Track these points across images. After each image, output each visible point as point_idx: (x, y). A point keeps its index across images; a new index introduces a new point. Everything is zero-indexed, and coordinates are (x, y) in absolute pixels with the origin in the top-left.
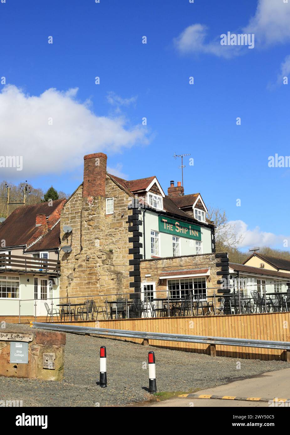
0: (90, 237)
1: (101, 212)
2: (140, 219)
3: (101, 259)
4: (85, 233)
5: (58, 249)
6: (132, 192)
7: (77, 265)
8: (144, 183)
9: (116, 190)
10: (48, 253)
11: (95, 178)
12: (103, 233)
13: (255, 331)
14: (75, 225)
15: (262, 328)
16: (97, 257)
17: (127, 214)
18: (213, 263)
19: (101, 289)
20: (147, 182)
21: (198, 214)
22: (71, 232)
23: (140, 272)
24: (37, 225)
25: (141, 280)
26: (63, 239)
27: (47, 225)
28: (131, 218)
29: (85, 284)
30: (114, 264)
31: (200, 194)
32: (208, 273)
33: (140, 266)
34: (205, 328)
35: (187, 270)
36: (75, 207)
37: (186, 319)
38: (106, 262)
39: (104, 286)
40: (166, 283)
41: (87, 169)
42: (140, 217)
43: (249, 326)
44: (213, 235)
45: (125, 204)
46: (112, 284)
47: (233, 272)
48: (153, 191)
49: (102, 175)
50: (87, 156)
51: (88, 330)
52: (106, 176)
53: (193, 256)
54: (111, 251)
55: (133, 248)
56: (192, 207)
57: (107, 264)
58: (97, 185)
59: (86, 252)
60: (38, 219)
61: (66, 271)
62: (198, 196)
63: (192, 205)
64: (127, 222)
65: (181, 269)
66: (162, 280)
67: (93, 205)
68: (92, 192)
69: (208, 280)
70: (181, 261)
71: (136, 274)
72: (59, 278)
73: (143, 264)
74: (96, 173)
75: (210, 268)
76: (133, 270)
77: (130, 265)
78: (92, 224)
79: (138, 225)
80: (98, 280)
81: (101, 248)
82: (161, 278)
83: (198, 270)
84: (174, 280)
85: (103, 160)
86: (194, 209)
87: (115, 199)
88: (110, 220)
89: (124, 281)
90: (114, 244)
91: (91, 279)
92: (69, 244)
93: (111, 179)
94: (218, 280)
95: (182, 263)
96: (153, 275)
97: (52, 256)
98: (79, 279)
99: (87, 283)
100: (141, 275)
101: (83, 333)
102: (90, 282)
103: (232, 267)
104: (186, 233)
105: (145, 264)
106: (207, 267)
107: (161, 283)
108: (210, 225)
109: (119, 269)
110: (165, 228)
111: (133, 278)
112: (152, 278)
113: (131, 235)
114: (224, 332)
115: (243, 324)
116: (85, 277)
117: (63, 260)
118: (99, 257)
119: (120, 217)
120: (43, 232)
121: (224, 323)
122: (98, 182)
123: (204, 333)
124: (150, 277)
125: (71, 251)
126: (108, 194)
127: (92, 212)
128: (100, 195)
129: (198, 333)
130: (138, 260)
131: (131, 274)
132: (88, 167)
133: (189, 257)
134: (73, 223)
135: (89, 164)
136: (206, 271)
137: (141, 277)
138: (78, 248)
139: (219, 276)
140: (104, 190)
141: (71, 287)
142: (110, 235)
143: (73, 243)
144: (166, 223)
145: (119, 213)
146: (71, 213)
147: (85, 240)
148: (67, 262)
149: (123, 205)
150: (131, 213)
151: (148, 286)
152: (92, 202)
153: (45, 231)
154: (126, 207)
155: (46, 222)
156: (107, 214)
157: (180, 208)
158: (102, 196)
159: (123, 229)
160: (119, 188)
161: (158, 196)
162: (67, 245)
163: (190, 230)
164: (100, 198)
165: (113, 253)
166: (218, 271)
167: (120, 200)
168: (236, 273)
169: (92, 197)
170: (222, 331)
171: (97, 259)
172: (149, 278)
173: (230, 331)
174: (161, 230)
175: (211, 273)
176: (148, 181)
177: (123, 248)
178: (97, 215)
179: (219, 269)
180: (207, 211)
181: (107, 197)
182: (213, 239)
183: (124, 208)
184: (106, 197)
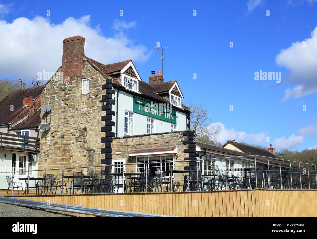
0: (66, 116)
1: (77, 91)
2: (113, 98)
3: (74, 136)
4: (61, 111)
5: (38, 127)
6: (108, 73)
7: (53, 142)
8: (119, 66)
9: (92, 71)
10: (29, 131)
11: (73, 59)
12: (78, 112)
13: (214, 210)
14: (54, 105)
15: (221, 207)
16: (71, 135)
17: (101, 94)
18: (181, 141)
19: (74, 165)
20: (122, 65)
21: (174, 100)
22: (50, 111)
23: (111, 149)
24: (24, 106)
25: (112, 157)
26: (43, 118)
27: (33, 106)
28: (104, 98)
29: (60, 160)
30: (87, 142)
31: (176, 81)
32: (175, 151)
33: (112, 143)
34: (159, 206)
35: (155, 148)
36: (55, 88)
37: (140, 195)
38: (79, 139)
39: (76, 162)
40: (135, 160)
41: (66, 51)
42: (114, 97)
43: (207, 205)
44: (188, 120)
45: (99, 84)
46: (84, 161)
47: (200, 150)
48: (128, 74)
49: (80, 57)
50: (66, 40)
51: (43, 205)
52: (83, 58)
53: (161, 134)
54: (85, 129)
55: (105, 126)
56: (168, 93)
57: (80, 142)
58: (74, 66)
59: (62, 130)
60: (25, 100)
61: (44, 149)
62: (174, 83)
63: (169, 91)
64: (100, 102)
65: (150, 147)
66: (132, 157)
67: (69, 85)
68: (69, 73)
69: (175, 157)
70: (150, 138)
71: (107, 151)
72: (38, 155)
73: (115, 141)
74: (74, 55)
75: (177, 146)
76: (104, 147)
77: (102, 142)
78: (68, 103)
79: (111, 104)
80: (72, 156)
81: (75, 126)
82: (130, 155)
83: (166, 147)
84: (143, 157)
85: (81, 42)
86: (171, 95)
87: (91, 80)
88: (85, 99)
89: (96, 158)
90: (89, 122)
91: (65, 156)
92: (48, 123)
93: (88, 61)
94: (184, 157)
95: (151, 141)
96: (123, 152)
97: (32, 133)
98: (54, 155)
99: (61, 160)
100: (113, 153)
101: (37, 207)
102: (64, 159)
103: (199, 145)
104: (161, 116)
105: (116, 142)
106: (174, 145)
107: (131, 160)
108: (186, 110)
109: (92, 146)
110: (140, 109)
111: (104, 155)
112: (122, 155)
113: (104, 113)
114: (180, 210)
115: (200, 203)
116: (60, 153)
117: (42, 137)
118: (73, 134)
119: (94, 97)
120: (29, 112)
121: (180, 201)
122: (75, 63)
123: (159, 212)
124: (121, 154)
125: (50, 129)
126: (84, 75)
127: (69, 92)
128: (77, 76)
129: (153, 211)
130: (110, 138)
131: (103, 151)
132: (67, 50)
133: (158, 135)
134: (52, 103)
135: (68, 47)
136: (173, 149)
137: (112, 154)
138: (56, 126)
139: (186, 153)
140: (81, 72)
141: (47, 163)
142: (85, 113)
143: (52, 122)
144: (141, 104)
145: (94, 93)
146: (51, 94)
147: (61, 118)
148: (46, 139)
149: (98, 85)
150: (104, 92)
151: (119, 163)
152: (68, 82)
153: (31, 112)
154: (100, 87)
155: (32, 104)
156: (83, 94)
157: (157, 94)
158: (78, 77)
159: (97, 108)
160: (95, 70)
161: (133, 79)
162: (47, 124)
163: (166, 114)
164: (76, 78)
165: (87, 131)
166: (185, 148)
167: (95, 80)
168: (203, 151)
169: (68, 78)
170: (178, 209)
171: (71, 136)
172: (119, 155)
173: (186, 209)
174: (136, 111)
175: (178, 151)
176: (124, 64)
177: (96, 126)
178: (73, 95)
179: (186, 147)
180: (183, 97)
181: (84, 78)
182: (188, 123)
183: (98, 88)
184: (82, 78)
